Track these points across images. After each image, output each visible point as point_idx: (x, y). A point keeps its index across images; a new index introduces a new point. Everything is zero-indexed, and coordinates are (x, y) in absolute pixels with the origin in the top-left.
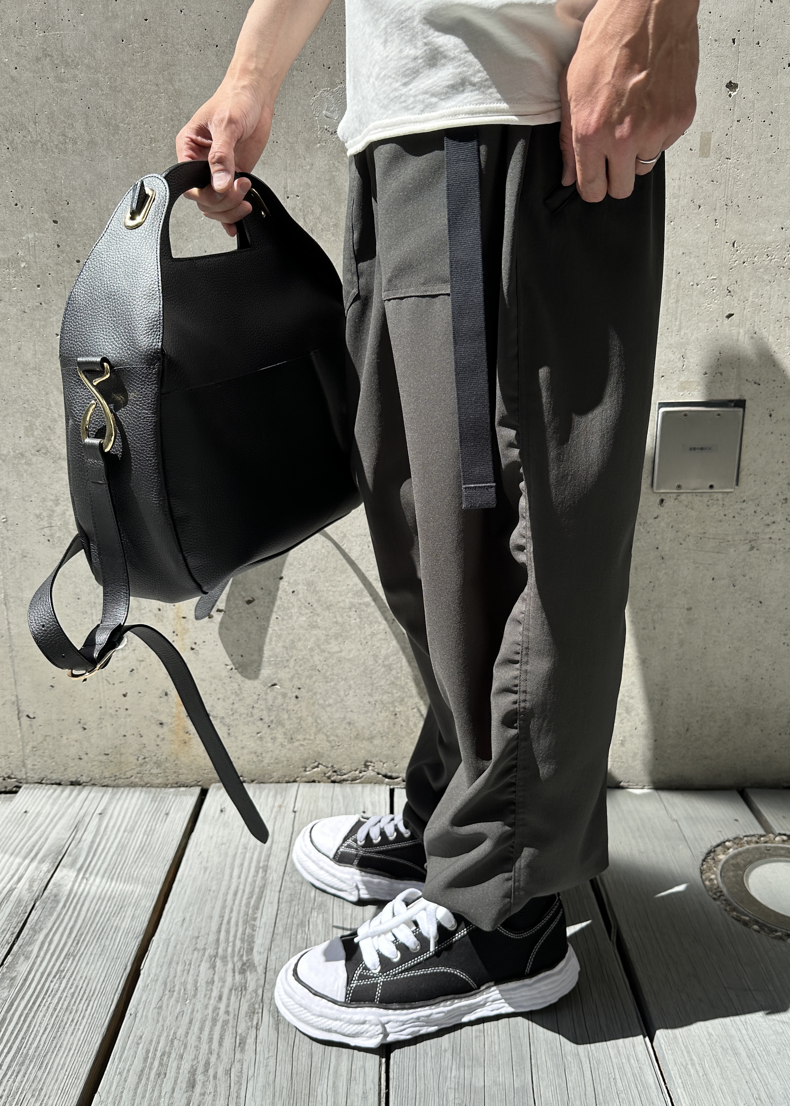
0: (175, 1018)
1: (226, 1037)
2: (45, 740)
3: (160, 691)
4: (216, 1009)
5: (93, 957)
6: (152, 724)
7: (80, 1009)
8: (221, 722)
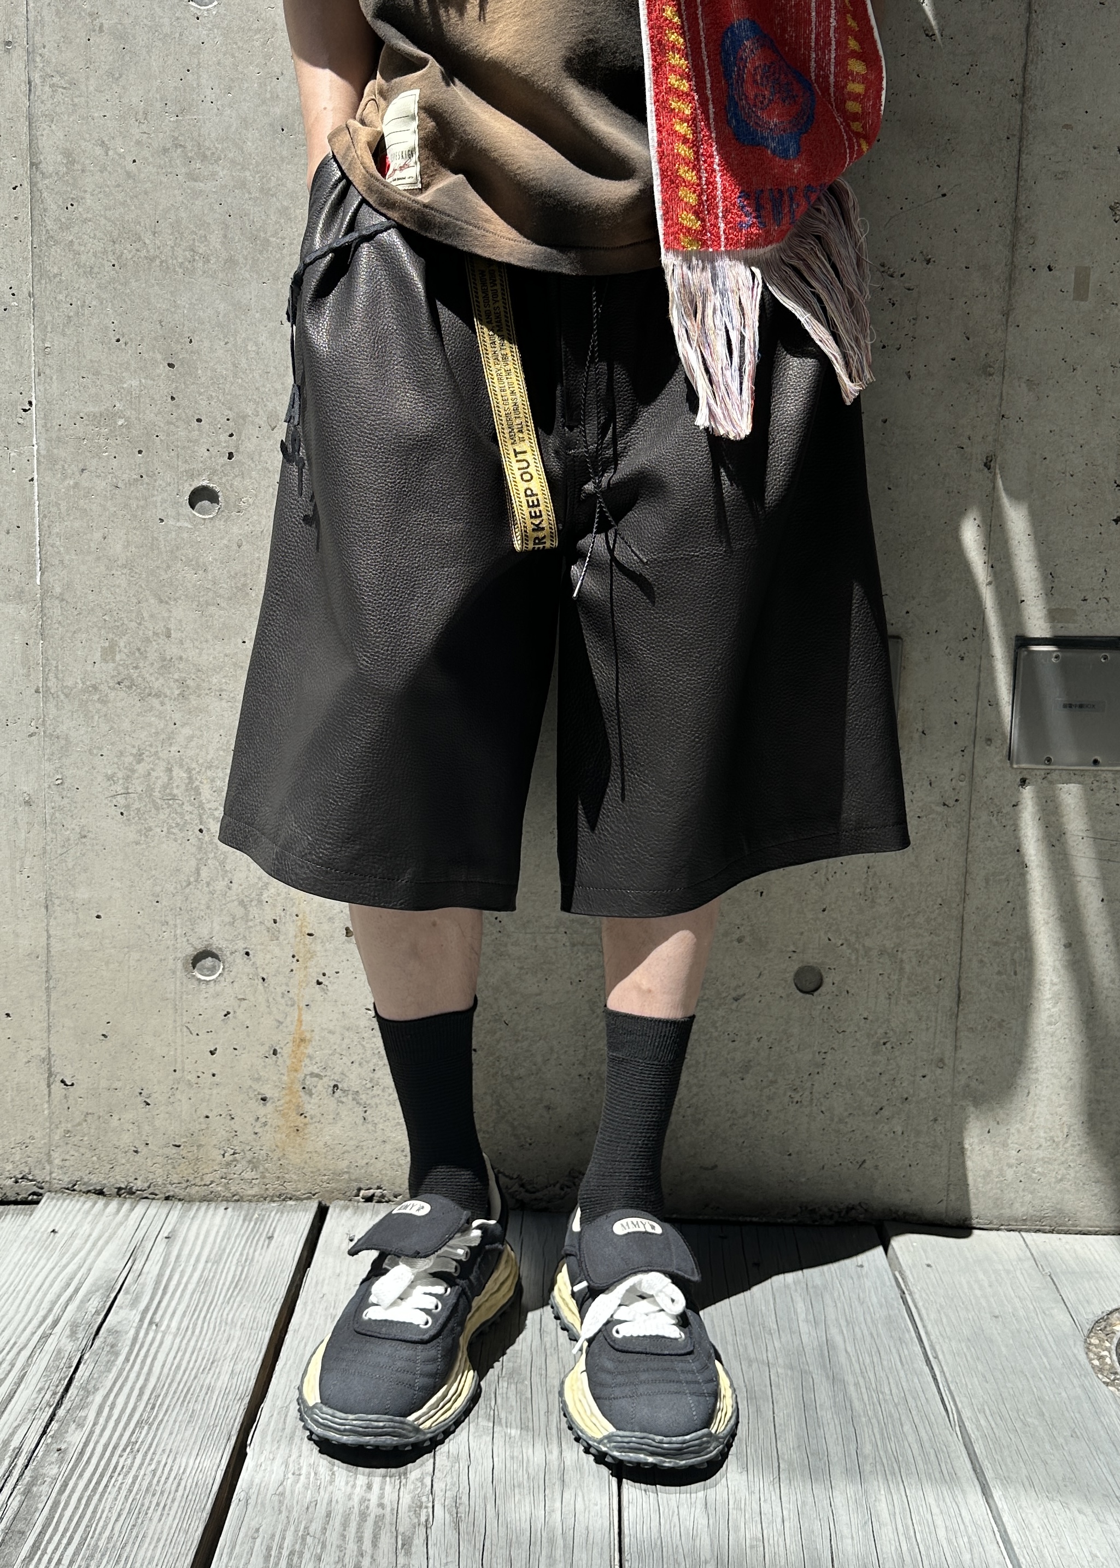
0: (304, 1509)
1: (383, 1536)
2: (85, 1121)
3: (266, 1048)
4: (363, 1500)
5: (177, 1424)
6: (251, 1098)
7: (168, 1490)
8: (354, 1099)
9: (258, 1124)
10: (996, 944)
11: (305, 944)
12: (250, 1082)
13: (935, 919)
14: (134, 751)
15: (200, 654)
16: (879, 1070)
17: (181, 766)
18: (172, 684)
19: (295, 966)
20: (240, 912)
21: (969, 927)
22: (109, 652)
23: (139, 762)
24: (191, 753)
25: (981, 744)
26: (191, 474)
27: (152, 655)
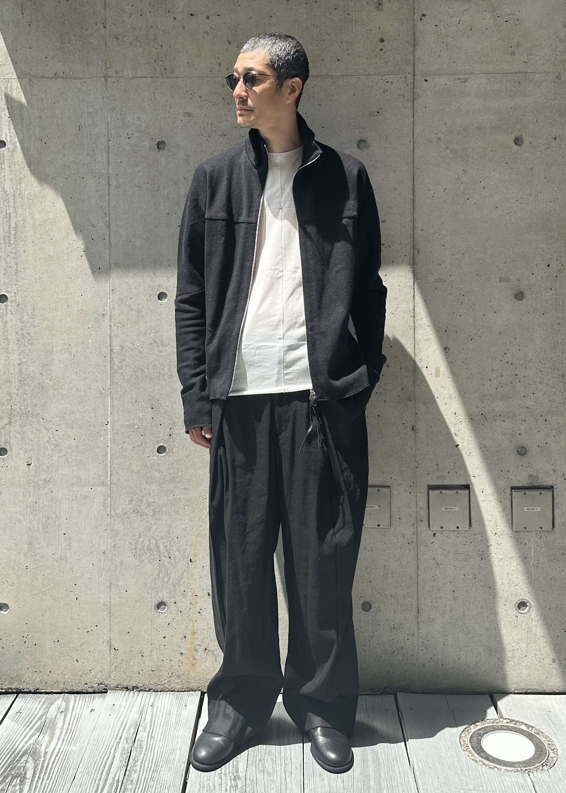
2: (122, 662)
3: (182, 636)
6: (177, 654)
8: (212, 653)
9: (180, 663)
10: (429, 592)
11: (194, 599)
12: (177, 648)
13: (408, 584)
14: (138, 534)
15: (160, 501)
16: (392, 638)
17: (153, 539)
18: (151, 511)
19: (191, 607)
20: (173, 588)
21: (420, 586)
22: (131, 501)
23: (140, 538)
24: (156, 534)
25: (419, 522)
26: (158, 442)
27: (144, 502)
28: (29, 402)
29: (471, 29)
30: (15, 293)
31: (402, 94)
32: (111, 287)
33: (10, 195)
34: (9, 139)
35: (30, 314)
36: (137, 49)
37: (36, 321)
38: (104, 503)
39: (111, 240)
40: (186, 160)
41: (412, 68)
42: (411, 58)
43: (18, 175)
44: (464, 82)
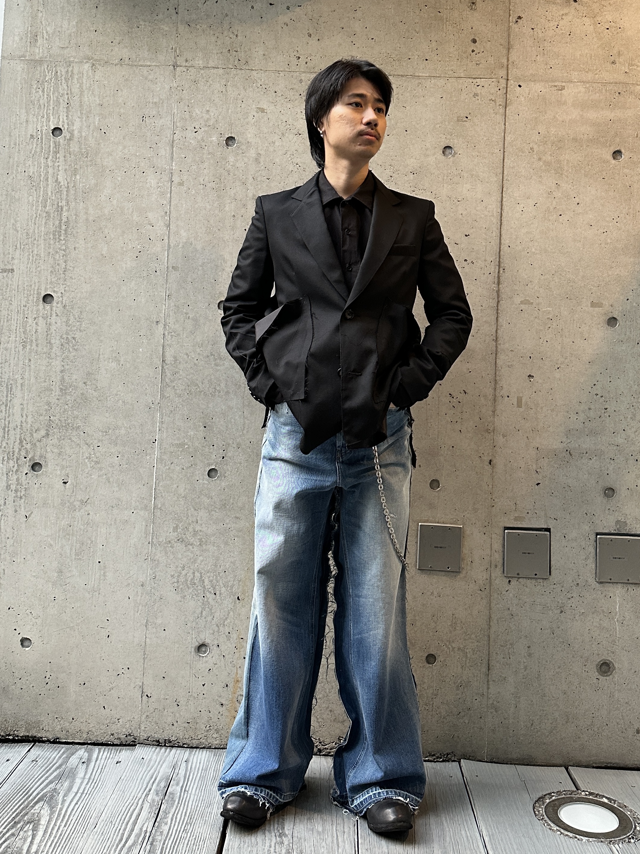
2: (154, 712)
3: (224, 684)
6: (217, 704)
9: (220, 715)
10: (502, 646)
11: (240, 641)
12: (217, 698)
13: (479, 636)
14: (182, 566)
15: (208, 529)
16: (458, 697)
17: (198, 572)
18: (198, 541)
19: (236, 651)
20: (216, 629)
21: (491, 639)
22: (175, 529)
23: (183, 570)
24: (202, 566)
25: (493, 566)
26: (209, 465)
27: (191, 530)
28: (70, 413)
29: (570, 35)
30: (62, 293)
31: (493, 99)
32: (167, 292)
33: (63, 187)
34: (66, 127)
35: (77, 316)
36: (210, 37)
37: (83, 325)
38: (145, 529)
39: (170, 241)
40: (256, 159)
41: (505, 72)
42: (505, 61)
43: (73, 165)
44: (561, 90)
